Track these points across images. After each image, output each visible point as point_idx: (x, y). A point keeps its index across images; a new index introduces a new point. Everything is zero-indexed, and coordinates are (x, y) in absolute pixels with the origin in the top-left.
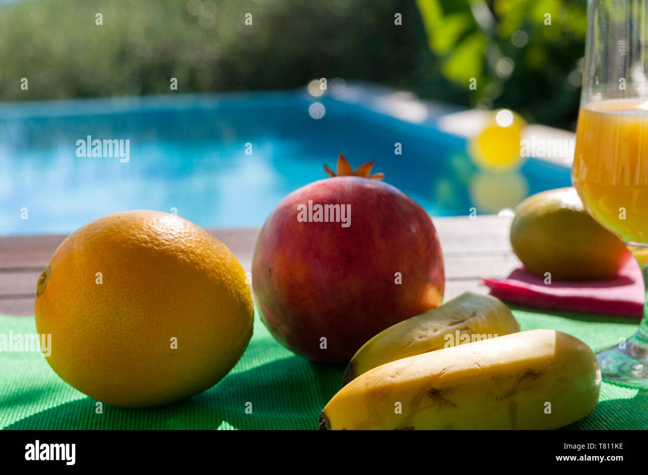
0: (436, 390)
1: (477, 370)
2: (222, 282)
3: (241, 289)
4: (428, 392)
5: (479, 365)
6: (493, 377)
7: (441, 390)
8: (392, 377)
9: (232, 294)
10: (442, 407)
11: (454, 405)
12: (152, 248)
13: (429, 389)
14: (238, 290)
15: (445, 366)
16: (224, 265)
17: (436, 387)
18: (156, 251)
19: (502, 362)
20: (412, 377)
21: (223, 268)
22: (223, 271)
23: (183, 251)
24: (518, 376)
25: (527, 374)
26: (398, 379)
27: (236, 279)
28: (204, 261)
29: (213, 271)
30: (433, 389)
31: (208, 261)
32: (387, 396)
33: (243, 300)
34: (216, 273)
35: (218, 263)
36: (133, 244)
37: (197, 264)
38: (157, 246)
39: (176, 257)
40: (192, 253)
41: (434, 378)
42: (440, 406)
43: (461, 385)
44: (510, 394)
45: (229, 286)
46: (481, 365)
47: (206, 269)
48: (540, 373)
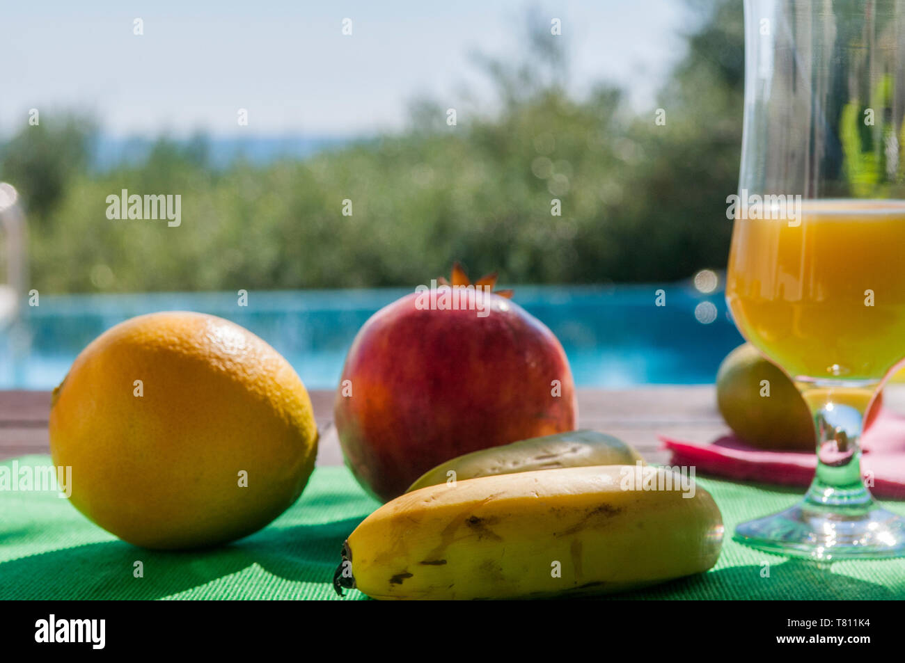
0: (476, 518)
1: (533, 499)
2: (266, 399)
3: (293, 409)
4: (467, 520)
5: (537, 494)
6: (553, 508)
7: (483, 519)
8: (427, 501)
9: (279, 414)
10: (482, 539)
11: (498, 538)
12: (180, 352)
13: (468, 517)
14: (288, 410)
15: (494, 492)
16: (272, 379)
17: (478, 514)
18: (184, 356)
19: (568, 492)
20: (450, 503)
21: (270, 382)
22: (270, 386)
23: (218, 358)
24: (586, 510)
25: (600, 509)
26: (433, 504)
27: (288, 397)
28: (244, 371)
29: (256, 384)
30: (473, 517)
31: (250, 372)
32: (415, 522)
33: (294, 423)
34: (259, 387)
35: (264, 376)
36: (159, 347)
37: (235, 374)
38: (187, 349)
39: (208, 363)
40: (230, 360)
41: (478, 504)
42: (480, 538)
43: (510, 515)
44: (573, 530)
45: (276, 403)
46: (540, 493)
47: (245, 380)
48: (619, 510)
